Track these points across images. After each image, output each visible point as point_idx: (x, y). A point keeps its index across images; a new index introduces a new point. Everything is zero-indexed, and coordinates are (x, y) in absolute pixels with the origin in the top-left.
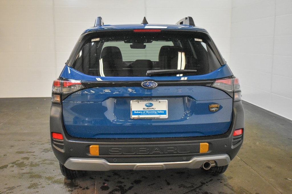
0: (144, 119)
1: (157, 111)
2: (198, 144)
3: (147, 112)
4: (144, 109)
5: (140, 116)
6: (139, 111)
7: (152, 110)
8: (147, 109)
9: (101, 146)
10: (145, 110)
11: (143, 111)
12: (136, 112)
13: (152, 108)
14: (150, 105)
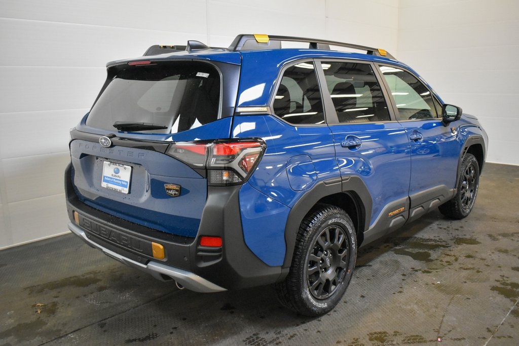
1: (121, 181)
4: (112, 175)
5: (108, 184)
6: (109, 177)
7: (118, 178)
8: (115, 176)
12: (106, 178)
13: (119, 176)
14: (117, 172)
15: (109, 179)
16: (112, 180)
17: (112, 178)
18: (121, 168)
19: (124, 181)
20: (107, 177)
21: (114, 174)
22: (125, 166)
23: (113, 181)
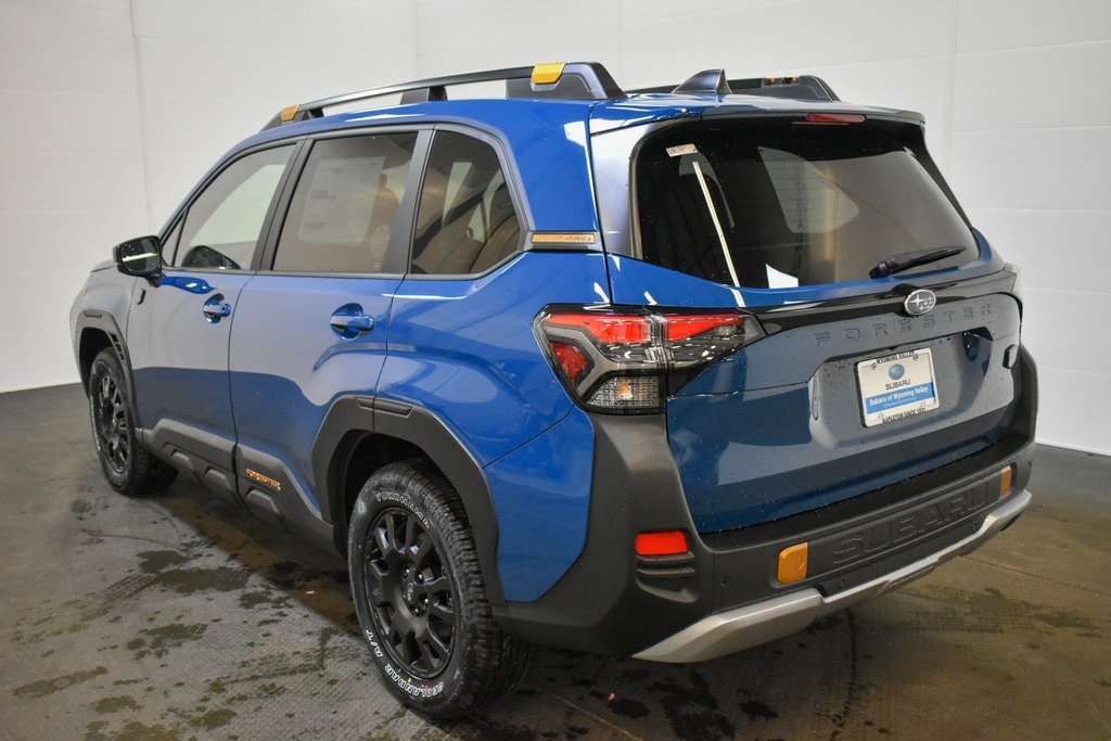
0: (894, 420)
1: (913, 388)
2: (996, 474)
3: (896, 396)
4: (888, 387)
5: (883, 412)
6: (878, 397)
7: (905, 387)
8: (895, 385)
9: (812, 543)
10: (891, 390)
11: (886, 395)
12: (872, 403)
13: (905, 382)
14: (898, 373)
15: (881, 401)
16: (890, 398)
17: (889, 394)
18: (905, 361)
19: (918, 387)
20: (874, 398)
21: (892, 382)
22: (916, 352)
23: (894, 400)
